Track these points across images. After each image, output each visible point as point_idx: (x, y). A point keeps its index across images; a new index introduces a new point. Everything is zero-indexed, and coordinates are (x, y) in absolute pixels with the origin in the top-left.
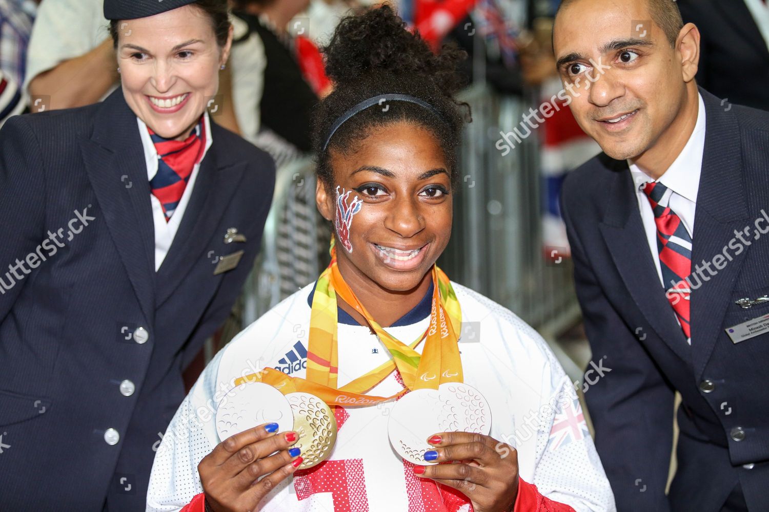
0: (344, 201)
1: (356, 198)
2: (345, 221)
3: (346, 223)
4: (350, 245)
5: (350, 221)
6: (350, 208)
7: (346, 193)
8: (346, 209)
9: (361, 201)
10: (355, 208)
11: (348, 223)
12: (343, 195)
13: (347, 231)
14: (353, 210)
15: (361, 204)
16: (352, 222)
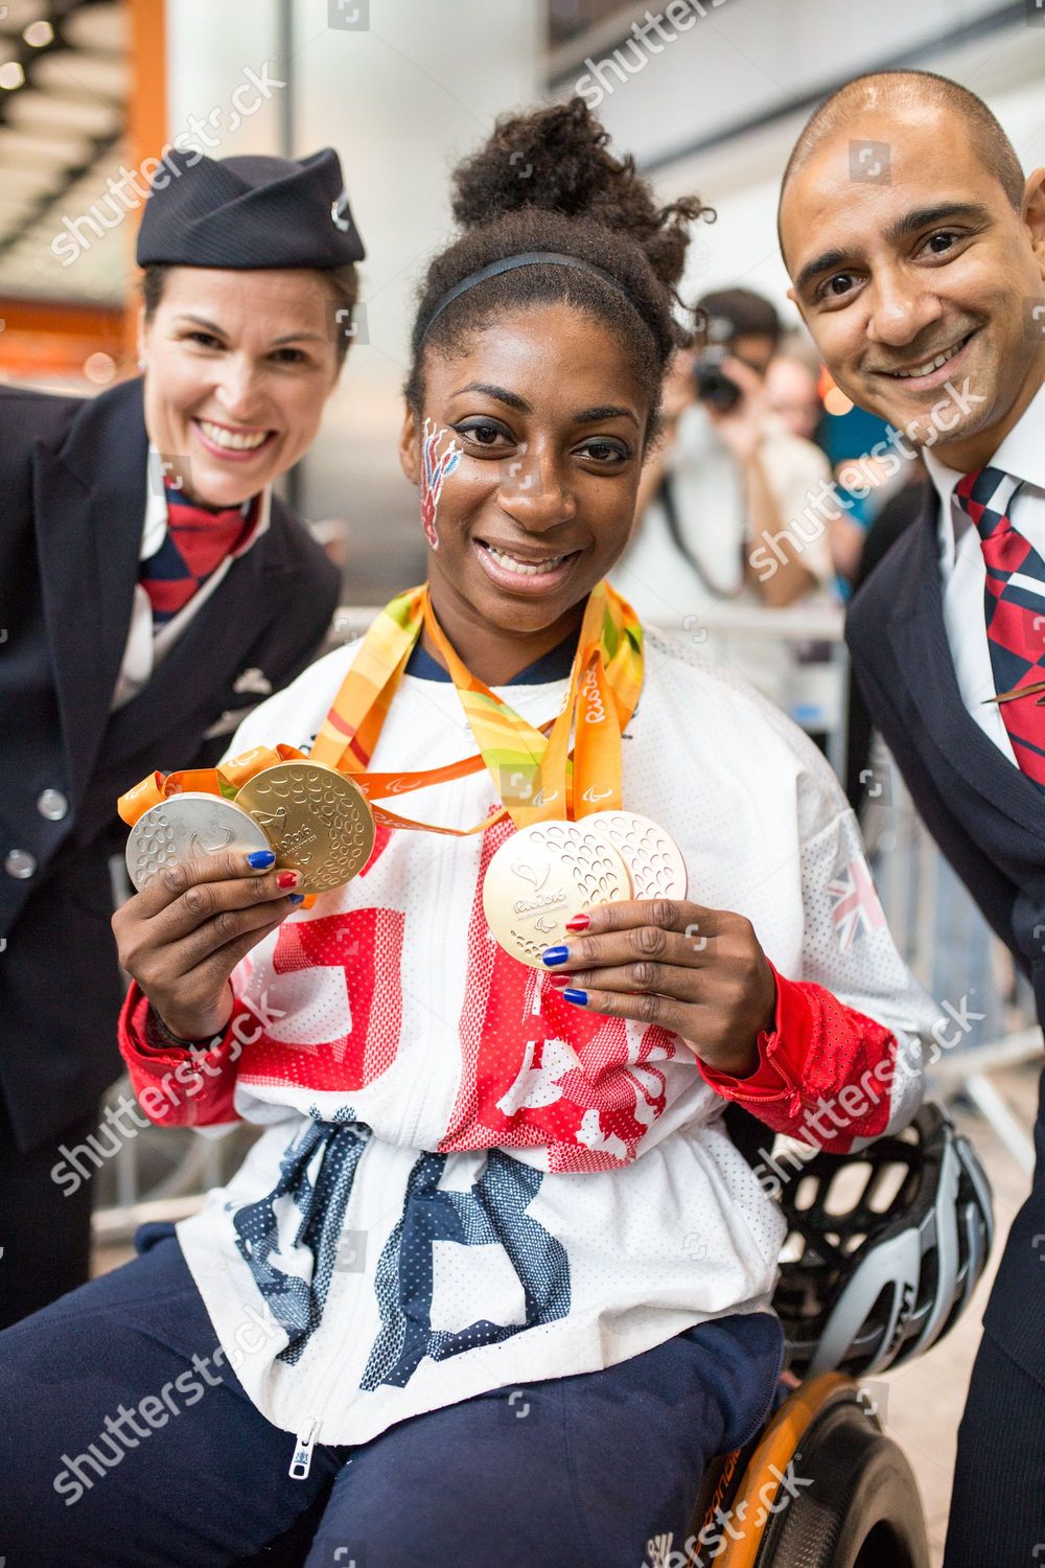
0: (432, 448)
1: (452, 444)
2: (431, 488)
3: (433, 493)
4: (436, 535)
5: (440, 489)
6: (441, 462)
7: (437, 432)
8: (434, 464)
9: (460, 452)
10: (449, 464)
11: (436, 493)
12: (432, 437)
13: (432, 508)
14: (447, 466)
15: (459, 457)
16: (442, 492)
